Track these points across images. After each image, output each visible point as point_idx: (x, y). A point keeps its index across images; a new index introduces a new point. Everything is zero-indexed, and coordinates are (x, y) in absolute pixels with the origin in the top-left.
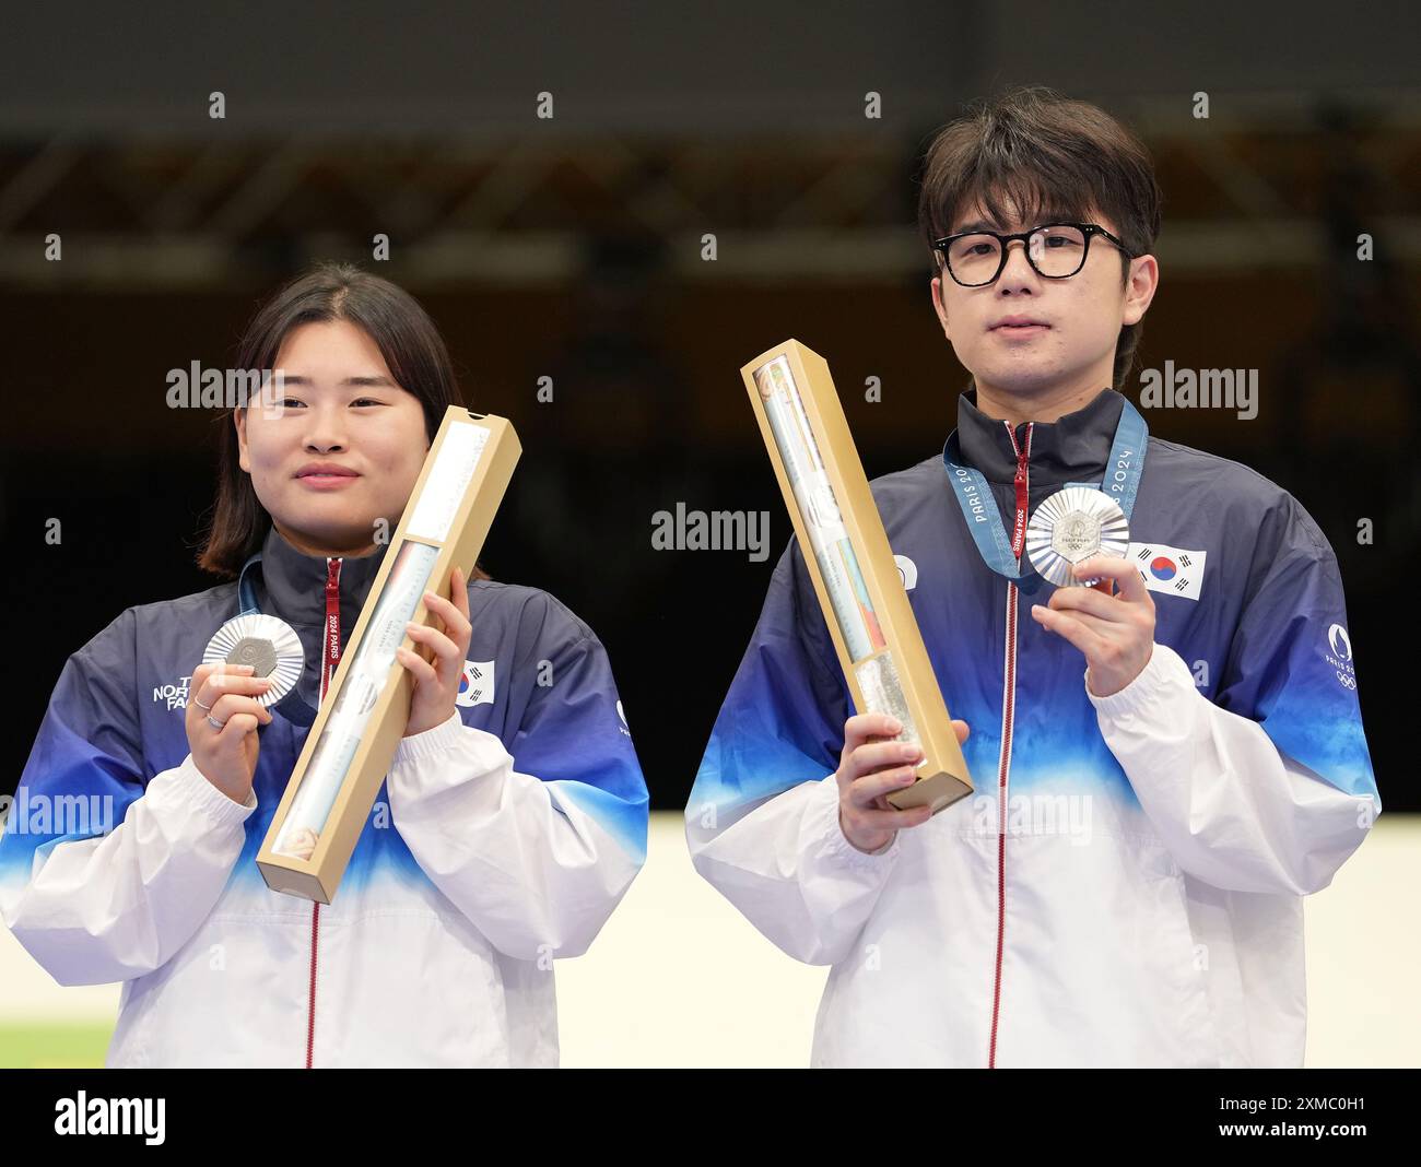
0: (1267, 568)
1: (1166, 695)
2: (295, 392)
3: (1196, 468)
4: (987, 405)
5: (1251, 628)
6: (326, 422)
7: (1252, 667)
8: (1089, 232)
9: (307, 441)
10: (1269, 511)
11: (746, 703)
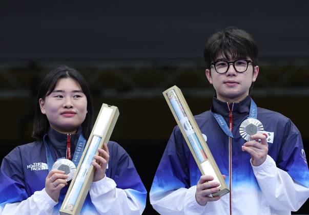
0: (287, 136)
1: (271, 166)
2: (60, 94)
3: (269, 114)
4: (219, 98)
5: (284, 149)
6: (69, 101)
7: (285, 159)
8: (248, 62)
9: (64, 105)
10: (287, 123)
11: (165, 168)
